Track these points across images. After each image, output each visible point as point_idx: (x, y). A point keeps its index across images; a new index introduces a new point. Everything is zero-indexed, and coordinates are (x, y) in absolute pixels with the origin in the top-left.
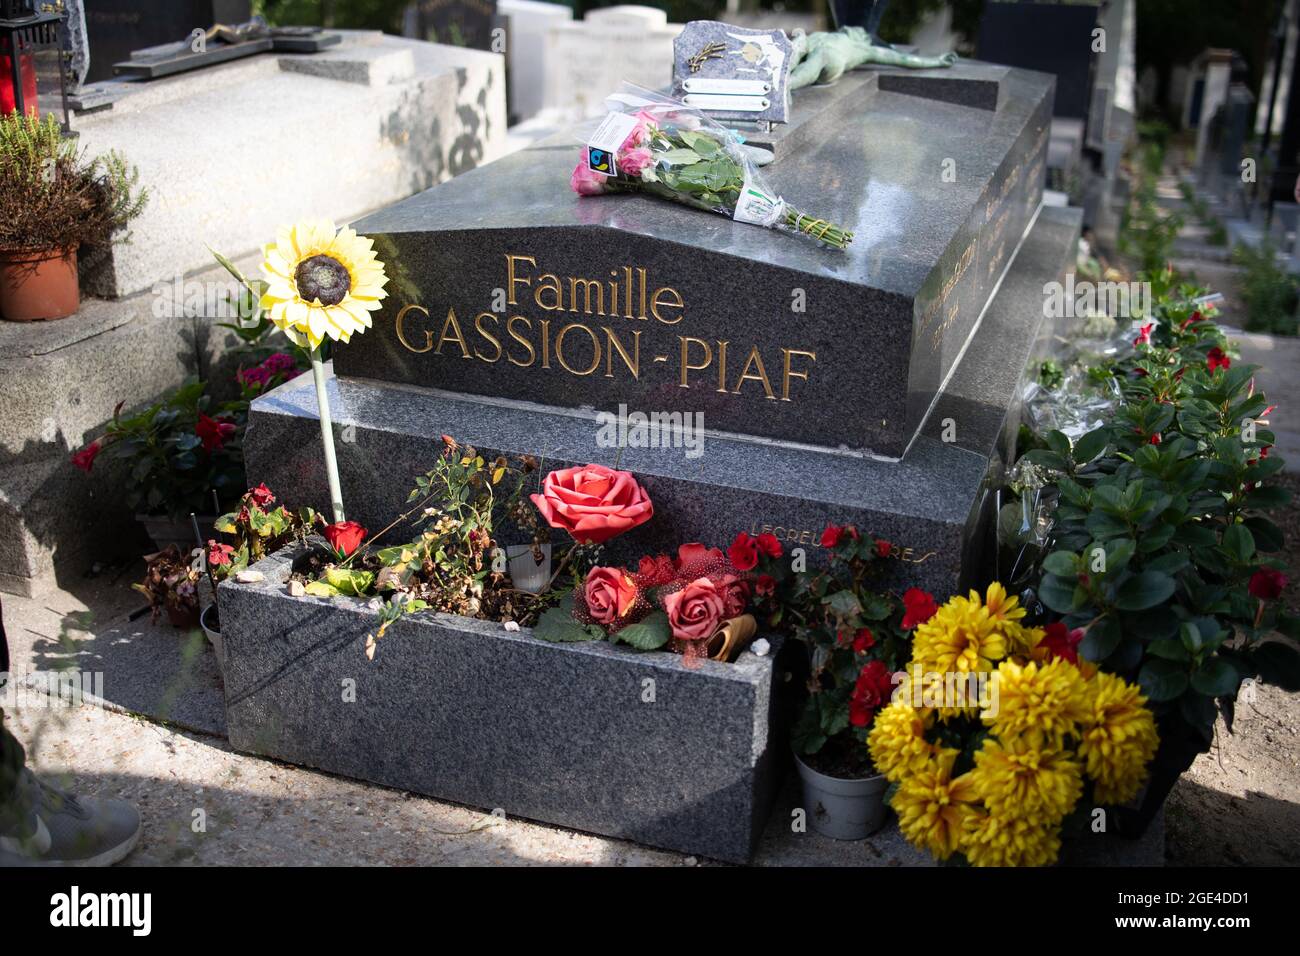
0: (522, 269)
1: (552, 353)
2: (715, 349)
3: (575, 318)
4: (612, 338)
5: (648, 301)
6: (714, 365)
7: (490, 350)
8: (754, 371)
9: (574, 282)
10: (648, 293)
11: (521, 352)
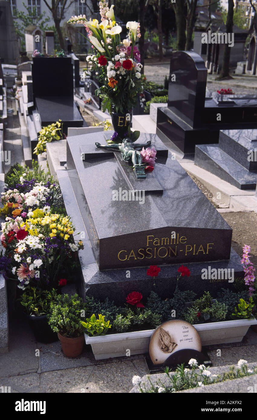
0: (150, 238)
1: (157, 254)
2: (193, 247)
3: (162, 246)
4: (170, 248)
5: (179, 240)
6: (193, 249)
7: (142, 256)
8: (201, 249)
9: (162, 239)
10: (179, 238)
11: (149, 255)
